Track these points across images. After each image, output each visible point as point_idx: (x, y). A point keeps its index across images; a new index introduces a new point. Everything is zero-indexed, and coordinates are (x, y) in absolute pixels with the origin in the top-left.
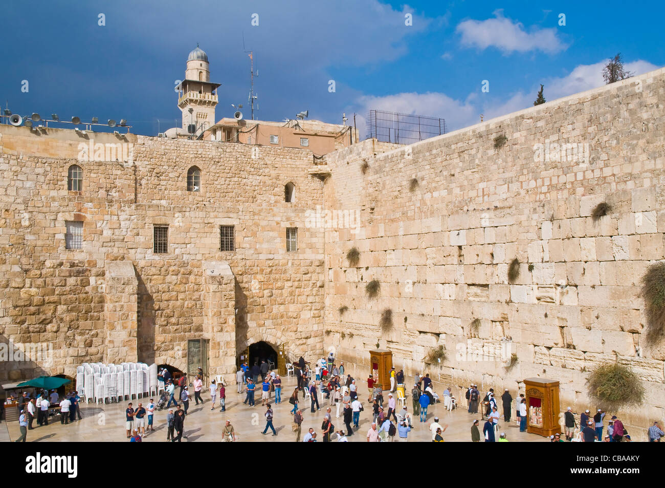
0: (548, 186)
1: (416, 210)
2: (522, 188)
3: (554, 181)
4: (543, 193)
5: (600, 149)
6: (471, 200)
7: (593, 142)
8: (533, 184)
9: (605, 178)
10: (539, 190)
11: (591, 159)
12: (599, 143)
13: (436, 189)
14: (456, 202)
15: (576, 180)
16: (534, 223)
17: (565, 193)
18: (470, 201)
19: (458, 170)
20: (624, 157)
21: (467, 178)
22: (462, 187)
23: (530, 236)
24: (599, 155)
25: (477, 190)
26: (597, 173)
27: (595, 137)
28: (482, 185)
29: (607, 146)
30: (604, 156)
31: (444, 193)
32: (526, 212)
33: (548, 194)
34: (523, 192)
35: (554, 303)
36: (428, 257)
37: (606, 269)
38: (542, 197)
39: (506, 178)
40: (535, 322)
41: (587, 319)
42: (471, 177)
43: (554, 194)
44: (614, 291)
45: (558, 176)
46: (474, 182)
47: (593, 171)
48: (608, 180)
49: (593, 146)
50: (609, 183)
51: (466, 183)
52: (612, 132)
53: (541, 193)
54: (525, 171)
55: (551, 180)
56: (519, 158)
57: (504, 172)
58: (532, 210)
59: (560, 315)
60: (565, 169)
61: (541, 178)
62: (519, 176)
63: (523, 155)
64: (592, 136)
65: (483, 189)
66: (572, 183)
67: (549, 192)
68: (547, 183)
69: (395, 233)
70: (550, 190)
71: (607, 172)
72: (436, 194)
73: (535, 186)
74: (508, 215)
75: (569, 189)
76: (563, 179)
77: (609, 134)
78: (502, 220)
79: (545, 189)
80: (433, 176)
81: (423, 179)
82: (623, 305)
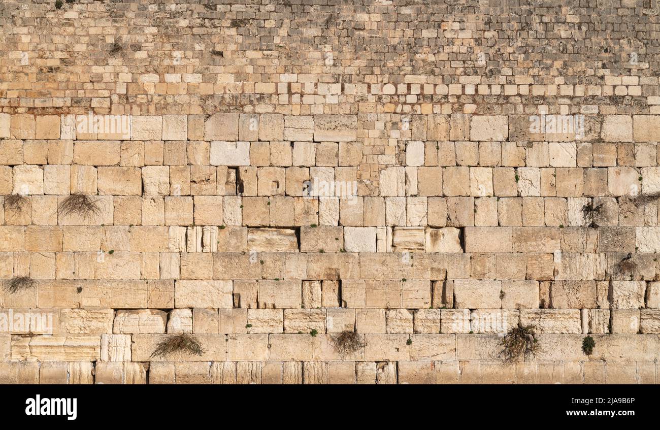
0: (418, 95)
1: (115, 98)
2: (369, 92)
3: (428, 90)
4: (410, 104)
5: (501, 62)
6: (261, 97)
7: (492, 51)
8: (389, 89)
9: (507, 97)
10: (402, 99)
11: (487, 71)
12: (500, 54)
13: (172, 69)
14: (226, 96)
15: (463, 93)
16: (393, 142)
17: (447, 109)
18: (259, 100)
19: (232, 47)
20: (534, 76)
21: (252, 62)
22: (239, 75)
23: (384, 159)
24: (499, 68)
25: (277, 84)
26: (496, 90)
27: (494, 45)
28: (285, 78)
29: (511, 58)
30: (507, 71)
31: (193, 79)
32: (380, 125)
33: (417, 107)
34: (372, 99)
35: (423, 250)
36: (146, 180)
37: (507, 205)
38: (407, 108)
39: (339, 75)
40: (391, 276)
41: (479, 268)
42: (263, 62)
43: (427, 108)
44: (519, 233)
45: (435, 85)
46: (271, 70)
47: (490, 86)
48: (512, 100)
49: (491, 56)
50: (515, 105)
51: (250, 69)
52: (519, 44)
53: (405, 103)
54: (377, 70)
55: (422, 87)
56: (365, 49)
57: (334, 65)
58: (389, 125)
59: (435, 265)
60: (447, 77)
61: (404, 84)
62: (365, 75)
63: (374, 46)
64: (489, 44)
65: (289, 85)
66: (458, 97)
67: (420, 104)
68: (415, 90)
69: (46, 134)
70: (420, 102)
71: (510, 90)
72: (171, 78)
73: (394, 93)
74: (344, 128)
75: (453, 103)
76: (442, 90)
77: (515, 46)
78: (331, 133)
79: (412, 99)
80: (168, 46)
81: (137, 47)
82: (531, 249)
